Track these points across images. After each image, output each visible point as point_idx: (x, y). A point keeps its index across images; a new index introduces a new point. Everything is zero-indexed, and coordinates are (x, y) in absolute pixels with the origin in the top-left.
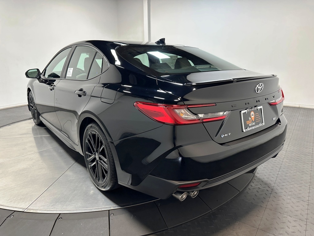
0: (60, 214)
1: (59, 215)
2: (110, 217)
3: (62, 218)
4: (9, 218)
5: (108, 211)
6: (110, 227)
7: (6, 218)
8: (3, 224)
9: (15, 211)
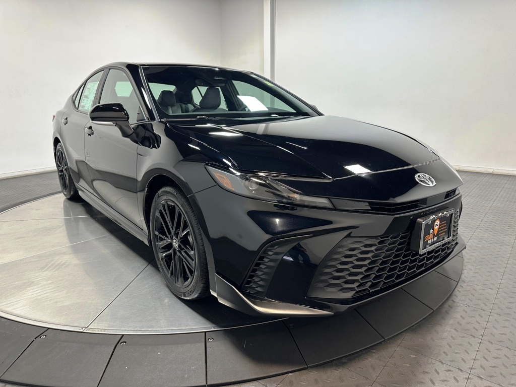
0: (123, 335)
1: (122, 337)
2: (207, 344)
3: (125, 342)
4: (38, 339)
5: (204, 333)
6: (207, 361)
7: (33, 339)
8: (28, 349)
9: (49, 328)
